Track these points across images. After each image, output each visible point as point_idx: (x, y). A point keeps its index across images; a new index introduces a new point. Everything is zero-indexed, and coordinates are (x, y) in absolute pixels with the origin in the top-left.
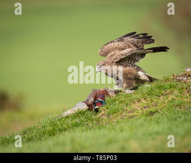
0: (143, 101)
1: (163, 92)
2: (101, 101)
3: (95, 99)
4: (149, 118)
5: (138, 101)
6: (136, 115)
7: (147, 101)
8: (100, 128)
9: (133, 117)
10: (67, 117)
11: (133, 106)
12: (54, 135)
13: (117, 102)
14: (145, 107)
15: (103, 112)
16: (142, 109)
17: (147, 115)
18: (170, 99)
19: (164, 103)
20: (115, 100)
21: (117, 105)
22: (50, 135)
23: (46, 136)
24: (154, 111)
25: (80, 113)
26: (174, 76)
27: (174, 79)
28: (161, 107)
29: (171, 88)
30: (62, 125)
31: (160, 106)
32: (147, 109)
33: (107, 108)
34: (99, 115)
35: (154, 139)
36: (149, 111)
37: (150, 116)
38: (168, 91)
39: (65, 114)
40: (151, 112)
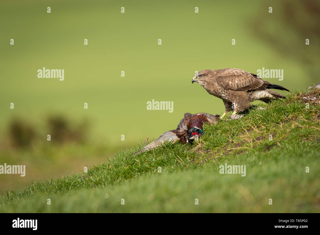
0: (256, 130)
1: (284, 117)
2: (198, 130)
3: (189, 127)
4: (263, 153)
5: (248, 130)
6: (246, 150)
7: (261, 130)
8: (195, 168)
9: (241, 152)
10: (150, 152)
11: (242, 137)
12: (131, 177)
13: (219, 131)
14: (258, 139)
15: (199, 145)
16: (253, 141)
17: (260, 150)
18: (293, 126)
19: (284, 132)
20: (217, 129)
21: (219, 136)
22: (126, 177)
23: (120, 179)
24: (271, 144)
25: (167, 146)
26: (298, 95)
27: (299, 99)
28: (281, 138)
29: (294, 111)
30: (142, 163)
31: (279, 137)
32: (261, 141)
33: (205, 140)
34: (194, 149)
35: (270, 183)
36: (264, 144)
37: (264, 151)
38: (290, 116)
39: (147, 148)
40: (266, 145)
